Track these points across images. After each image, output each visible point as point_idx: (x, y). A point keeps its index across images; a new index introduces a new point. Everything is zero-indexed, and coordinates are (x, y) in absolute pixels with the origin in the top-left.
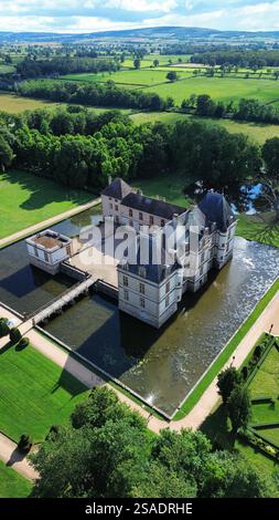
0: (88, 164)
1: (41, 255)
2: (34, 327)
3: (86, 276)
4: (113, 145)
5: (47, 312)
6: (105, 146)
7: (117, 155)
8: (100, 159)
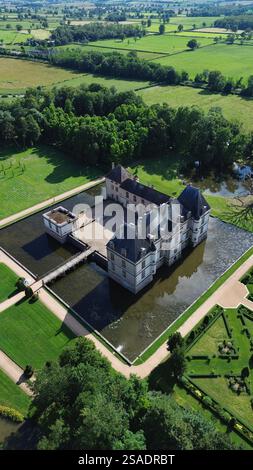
0: (100, 145)
1: (54, 228)
2: (43, 286)
3: (86, 247)
4: (121, 128)
5: (54, 274)
6: (115, 129)
7: (125, 137)
8: (109, 141)
